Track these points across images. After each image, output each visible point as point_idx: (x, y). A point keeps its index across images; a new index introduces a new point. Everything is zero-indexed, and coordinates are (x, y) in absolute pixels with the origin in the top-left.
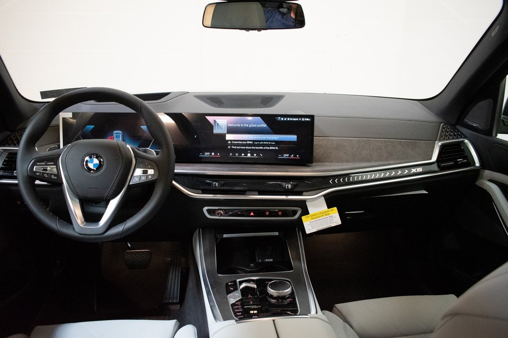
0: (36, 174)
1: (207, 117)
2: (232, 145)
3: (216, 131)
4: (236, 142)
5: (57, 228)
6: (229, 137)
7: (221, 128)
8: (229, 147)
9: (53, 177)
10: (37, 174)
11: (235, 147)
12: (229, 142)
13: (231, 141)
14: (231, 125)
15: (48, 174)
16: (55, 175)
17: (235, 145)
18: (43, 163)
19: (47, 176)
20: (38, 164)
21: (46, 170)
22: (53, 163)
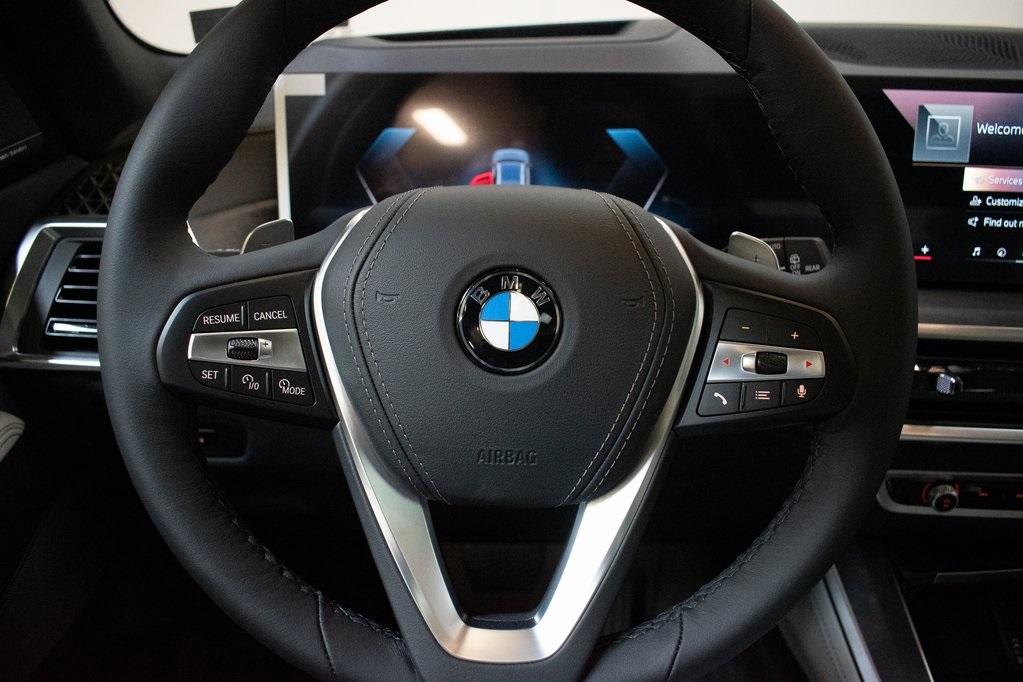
0: (198, 378)
1: (888, 93)
2: (984, 211)
3: (924, 153)
4: (1000, 202)
5: (321, 659)
6: (975, 179)
7: (949, 142)
8: (973, 222)
9: (287, 389)
10: (207, 375)
11: (998, 223)
12: (976, 202)
13: (982, 195)
14: (990, 130)
15: (258, 373)
16: (294, 377)
17: (997, 213)
18: (234, 318)
19: (255, 386)
20: (208, 320)
21: (253, 353)
22: (281, 315)
